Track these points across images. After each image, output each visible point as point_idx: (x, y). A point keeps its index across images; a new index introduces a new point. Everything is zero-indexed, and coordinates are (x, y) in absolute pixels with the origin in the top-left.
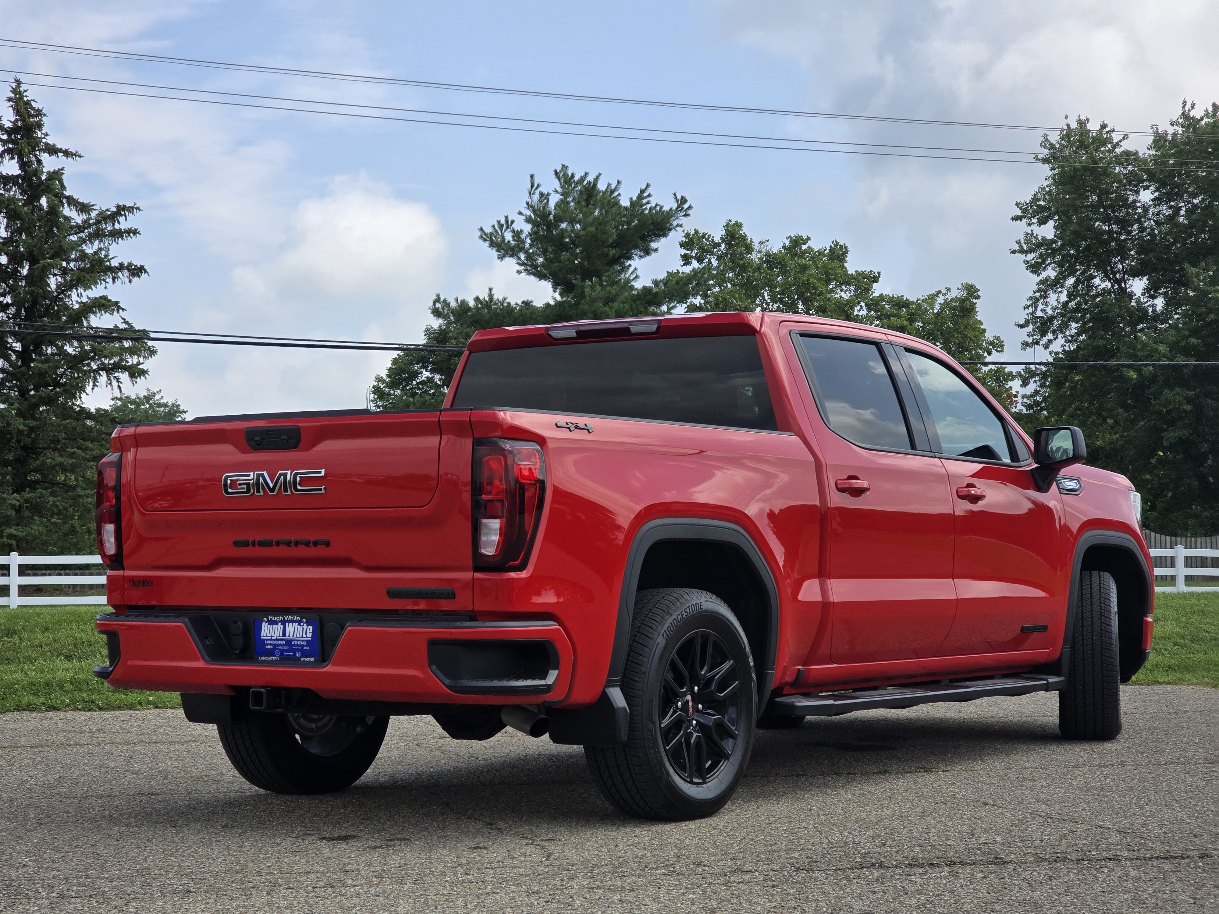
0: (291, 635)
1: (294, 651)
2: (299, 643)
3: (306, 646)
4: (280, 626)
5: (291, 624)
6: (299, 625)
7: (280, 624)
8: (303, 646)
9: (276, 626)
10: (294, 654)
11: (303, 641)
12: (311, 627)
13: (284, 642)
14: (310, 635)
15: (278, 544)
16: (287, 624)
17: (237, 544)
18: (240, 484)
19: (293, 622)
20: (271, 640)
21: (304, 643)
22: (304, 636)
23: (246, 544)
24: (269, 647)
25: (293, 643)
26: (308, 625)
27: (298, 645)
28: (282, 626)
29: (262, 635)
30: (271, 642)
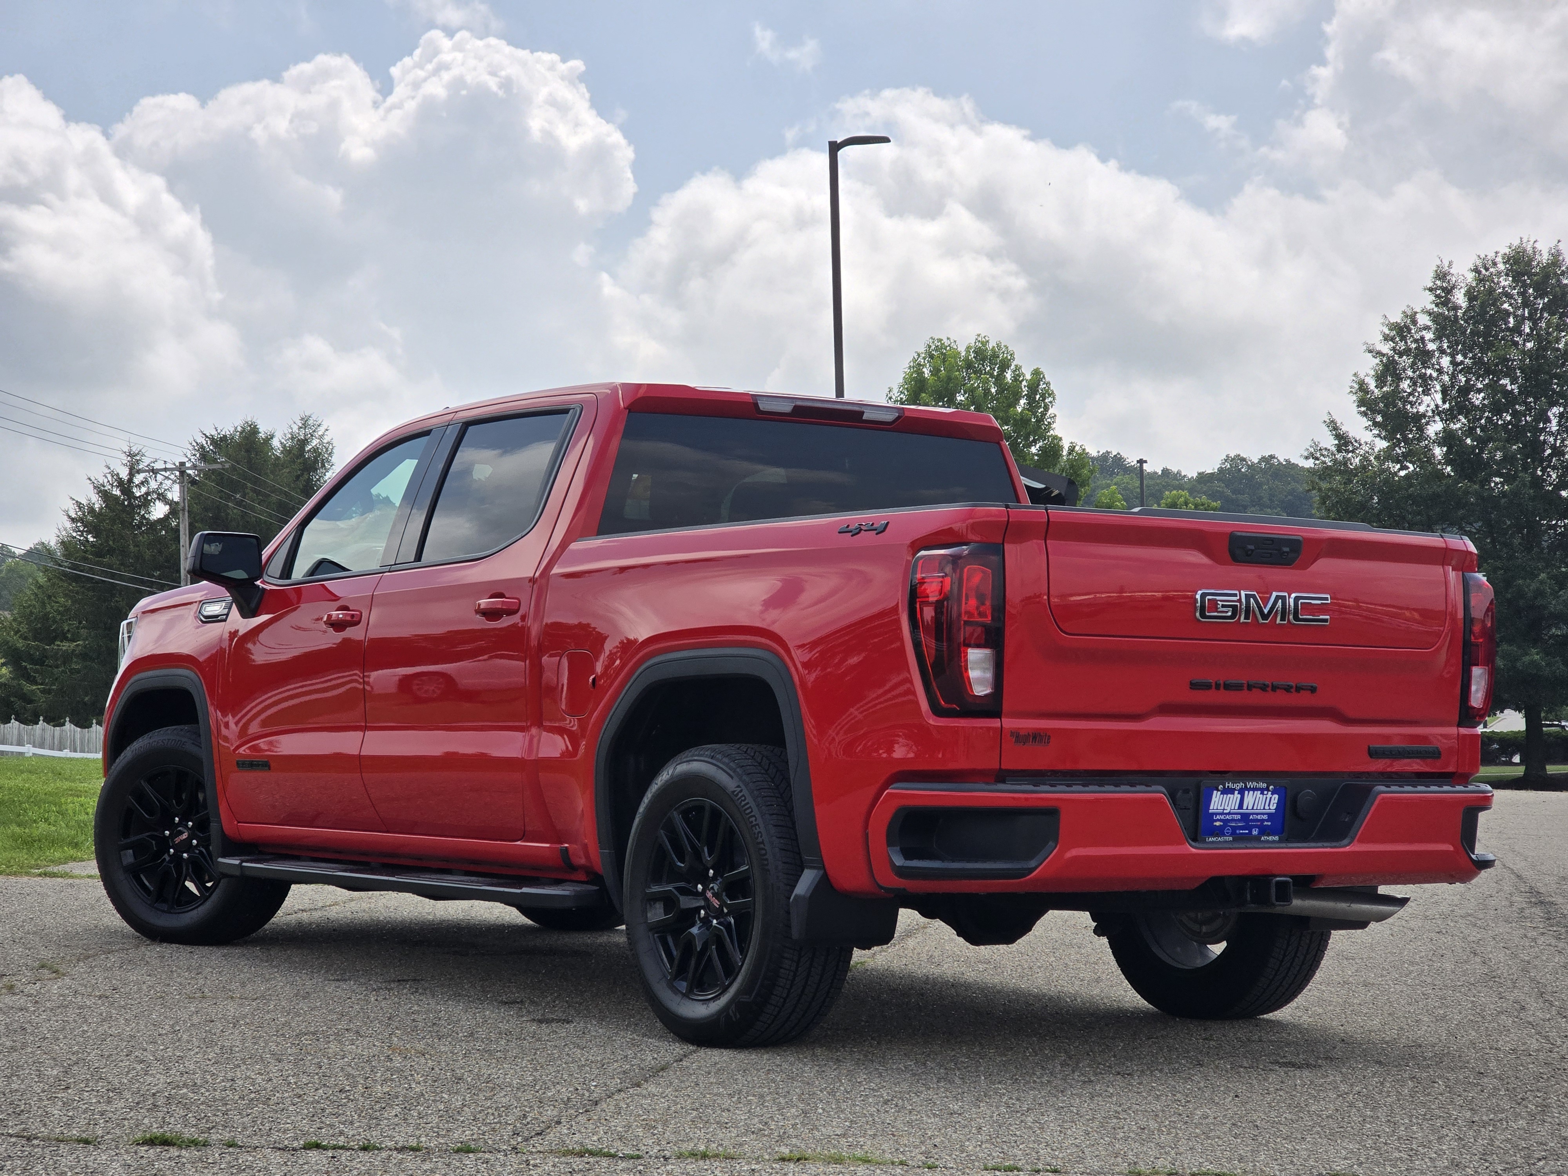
0: (1250, 807)
1: (1250, 829)
2: (1259, 817)
3: (1267, 821)
4: (1237, 796)
5: (1251, 792)
6: (1262, 793)
7: (1236, 792)
8: (1263, 821)
9: (1232, 796)
10: (1250, 832)
11: (1263, 814)
12: (1276, 796)
13: (1239, 817)
14: (1273, 807)
15: (1250, 687)
16: (1246, 792)
17: (1194, 686)
18: (1223, 606)
19: (1254, 789)
20: (1222, 814)
21: (1265, 817)
22: (1267, 807)
23: (1207, 686)
24: (1217, 824)
25: (1251, 817)
26: (1272, 794)
27: (1257, 820)
28: (1239, 796)
29: (1211, 808)
30: (1222, 817)
